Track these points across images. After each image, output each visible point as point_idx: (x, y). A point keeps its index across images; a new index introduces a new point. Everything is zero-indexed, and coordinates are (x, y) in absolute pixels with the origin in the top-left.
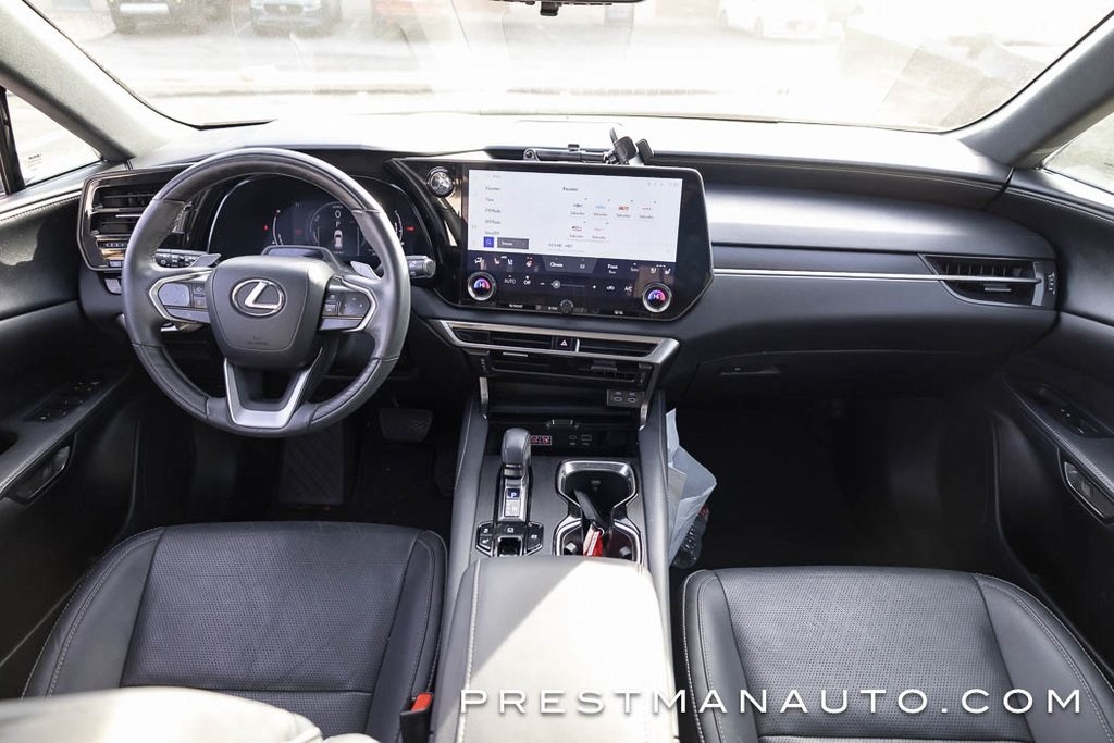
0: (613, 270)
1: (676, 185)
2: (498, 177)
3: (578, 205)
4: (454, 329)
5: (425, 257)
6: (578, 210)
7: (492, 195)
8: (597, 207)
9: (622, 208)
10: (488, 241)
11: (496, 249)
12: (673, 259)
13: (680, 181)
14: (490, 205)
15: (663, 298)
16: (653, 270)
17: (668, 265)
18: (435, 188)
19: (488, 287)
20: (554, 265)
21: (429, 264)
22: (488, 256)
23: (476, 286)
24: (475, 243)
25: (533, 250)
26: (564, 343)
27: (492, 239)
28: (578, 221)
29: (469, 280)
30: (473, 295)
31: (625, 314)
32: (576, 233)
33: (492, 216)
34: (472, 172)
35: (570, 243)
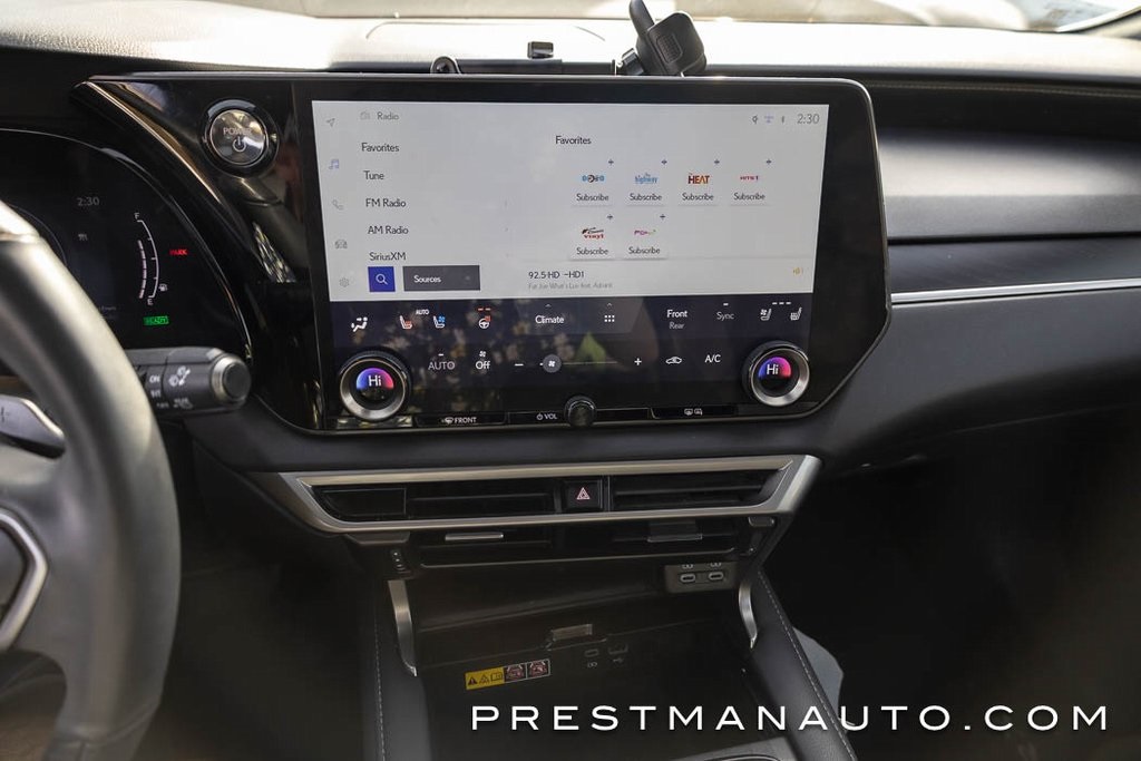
0: (677, 321)
1: (812, 119)
2: (392, 117)
3: (593, 178)
4: (318, 491)
5: (215, 352)
6: (593, 189)
7: (378, 162)
8: (639, 180)
9: (694, 180)
10: (380, 277)
11: (400, 294)
12: (806, 285)
13: (822, 110)
14: (378, 190)
15: (788, 372)
16: (765, 314)
17: (796, 299)
18: (223, 152)
19: (391, 385)
20: (544, 320)
21: (230, 373)
22: (384, 313)
23: (359, 384)
24: (347, 282)
25: (491, 289)
26: (583, 495)
27: (389, 271)
28: (593, 216)
29: (345, 372)
30: (357, 409)
31: (708, 412)
32: (593, 244)
33: (385, 216)
34: (320, 108)
35: (579, 267)
